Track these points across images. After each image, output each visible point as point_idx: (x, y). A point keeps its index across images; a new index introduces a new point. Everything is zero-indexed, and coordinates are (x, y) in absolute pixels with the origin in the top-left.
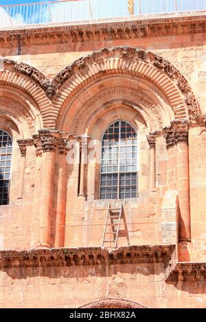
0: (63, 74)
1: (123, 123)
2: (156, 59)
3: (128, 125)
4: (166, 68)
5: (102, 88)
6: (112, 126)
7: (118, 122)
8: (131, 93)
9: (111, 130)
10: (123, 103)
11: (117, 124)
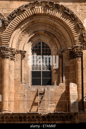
0: (13, 14)
1: (43, 43)
2: (65, 9)
3: (46, 44)
4: (71, 15)
5: (33, 23)
6: (37, 44)
7: (40, 42)
8: (49, 27)
9: (36, 47)
10: (45, 33)
11: (40, 43)
